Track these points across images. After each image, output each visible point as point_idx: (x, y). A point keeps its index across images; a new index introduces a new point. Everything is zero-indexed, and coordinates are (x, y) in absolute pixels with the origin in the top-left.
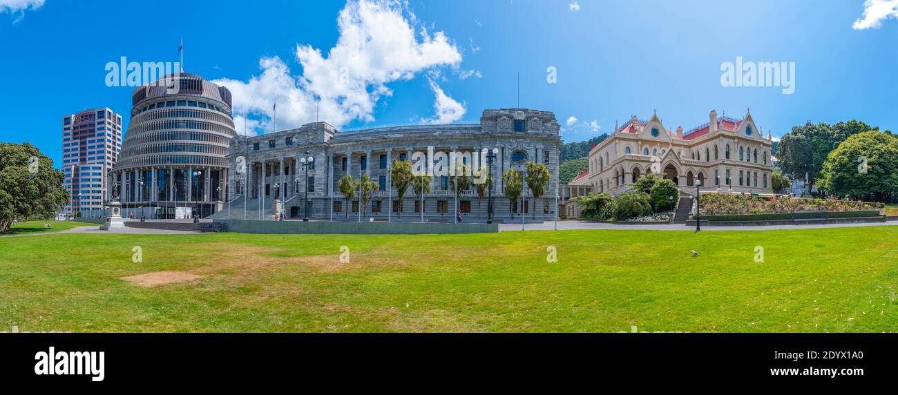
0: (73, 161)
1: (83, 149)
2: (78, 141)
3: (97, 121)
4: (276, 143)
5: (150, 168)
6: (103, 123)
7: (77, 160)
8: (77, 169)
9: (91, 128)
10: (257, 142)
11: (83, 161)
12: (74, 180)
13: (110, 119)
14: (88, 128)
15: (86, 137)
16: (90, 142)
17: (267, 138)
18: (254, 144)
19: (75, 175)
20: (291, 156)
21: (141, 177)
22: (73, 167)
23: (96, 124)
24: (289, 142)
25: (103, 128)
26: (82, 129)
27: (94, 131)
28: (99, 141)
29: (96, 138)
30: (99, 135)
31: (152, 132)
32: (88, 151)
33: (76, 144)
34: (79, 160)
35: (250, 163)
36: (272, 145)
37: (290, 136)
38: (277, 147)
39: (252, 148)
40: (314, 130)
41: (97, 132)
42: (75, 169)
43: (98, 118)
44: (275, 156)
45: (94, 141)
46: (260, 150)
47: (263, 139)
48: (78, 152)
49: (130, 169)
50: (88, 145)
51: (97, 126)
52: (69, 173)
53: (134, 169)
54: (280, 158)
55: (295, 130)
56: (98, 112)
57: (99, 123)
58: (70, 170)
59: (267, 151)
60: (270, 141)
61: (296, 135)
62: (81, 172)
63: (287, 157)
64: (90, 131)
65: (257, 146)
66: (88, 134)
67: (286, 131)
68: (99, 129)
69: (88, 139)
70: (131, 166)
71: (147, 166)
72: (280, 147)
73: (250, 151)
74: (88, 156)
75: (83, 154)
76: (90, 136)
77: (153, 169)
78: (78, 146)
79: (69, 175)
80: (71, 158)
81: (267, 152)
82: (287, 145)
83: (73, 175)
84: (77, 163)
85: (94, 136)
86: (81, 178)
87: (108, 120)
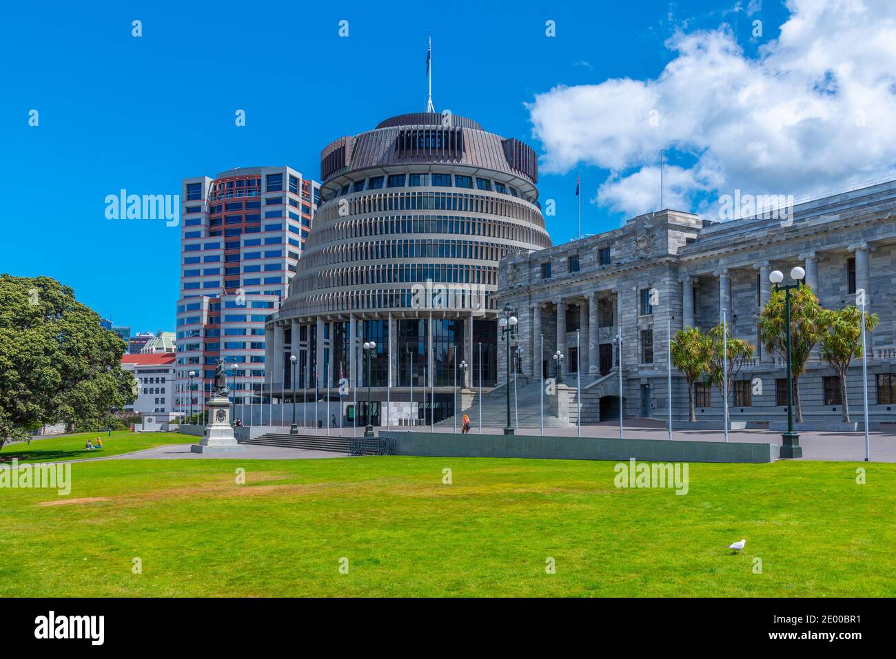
0: (208, 285)
1: (232, 258)
2: (221, 240)
3: (265, 195)
4: (581, 261)
5: (346, 317)
6: (279, 201)
7: (216, 284)
8: (215, 306)
9: (252, 212)
10: (546, 261)
11: (231, 286)
12: (206, 332)
13: (295, 192)
14: (243, 212)
15: (238, 232)
16: (249, 243)
17: (565, 253)
18: (543, 265)
19: (211, 320)
20: (610, 287)
21: (331, 337)
22: (206, 300)
23: (263, 202)
24: (604, 257)
25: (279, 214)
26: (231, 213)
27: (258, 218)
28: (269, 241)
29: (262, 236)
30: (269, 228)
31: (354, 240)
32: (244, 264)
33: (216, 246)
34: (222, 284)
35: (535, 305)
36: (574, 265)
37: (605, 246)
38: (582, 271)
39: (538, 275)
40: (648, 230)
41: (265, 222)
42: (211, 305)
43: (269, 189)
44: (579, 289)
45: (256, 243)
46: (554, 276)
47: (558, 255)
48: (220, 265)
49: (305, 319)
50: (244, 250)
51: (265, 209)
52: (194, 314)
53: (314, 318)
54: (588, 293)
55: (613, 232)
56: (268, 176)
57: (270, 202)
58: (197, 307)
59: (566, 279)
60: (570, 258)
61: (617, 243)
62: (225, 312)
63: (602, 289)
64: (249, 218)
65: (546, 271)
66: (243, 225)
67: (598, 236)
68: (270, 215)
69: (244, 237)
70: (309, 313)
71: (339, 312)
72: (588, 269)
73: (534, 281)
74: (244, 276)
75: (232, 271)
76: (248, 231)
77: (352, 321)
78: (220, 253)
79: (195, 320)
80: (202, 280)
81: (564, 282)
82: (601, 263)
83: (205, 321)
84: (218, 292)
85: (257, 230)
86: (224, 326)
87: (289, 195)
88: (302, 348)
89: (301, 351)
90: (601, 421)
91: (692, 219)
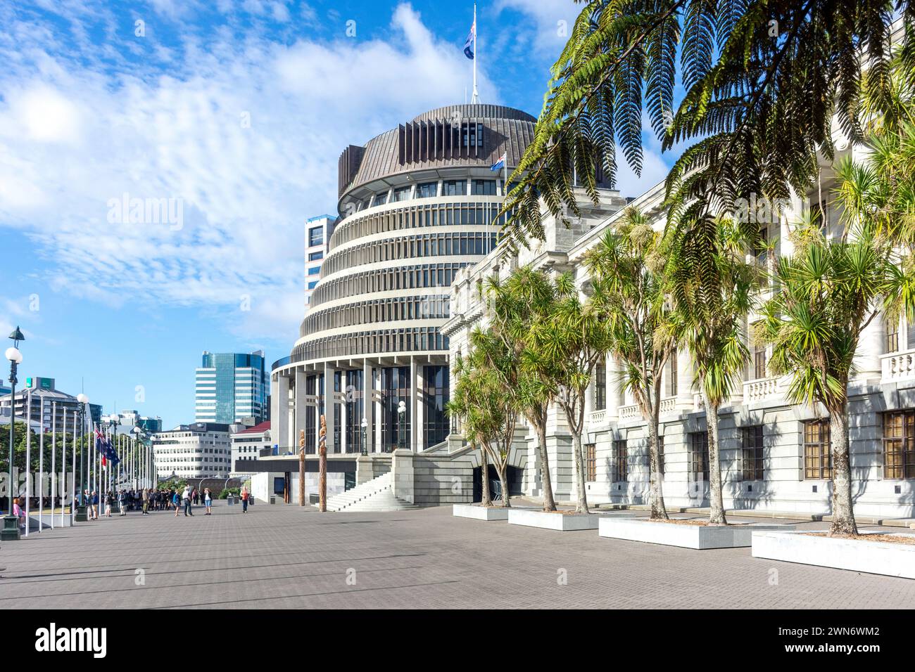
39: (475, 298)
88: (309, 404)
89: (308, 407)
90: (474, 502)
91: (606, 197)
